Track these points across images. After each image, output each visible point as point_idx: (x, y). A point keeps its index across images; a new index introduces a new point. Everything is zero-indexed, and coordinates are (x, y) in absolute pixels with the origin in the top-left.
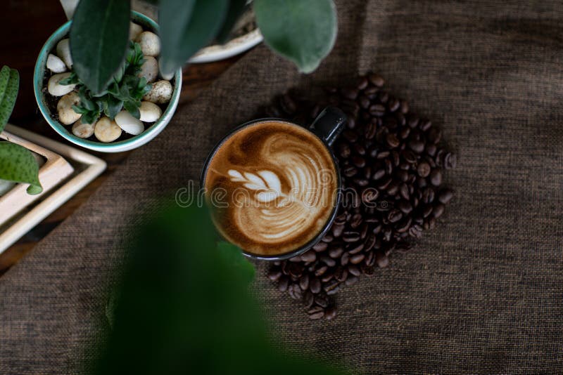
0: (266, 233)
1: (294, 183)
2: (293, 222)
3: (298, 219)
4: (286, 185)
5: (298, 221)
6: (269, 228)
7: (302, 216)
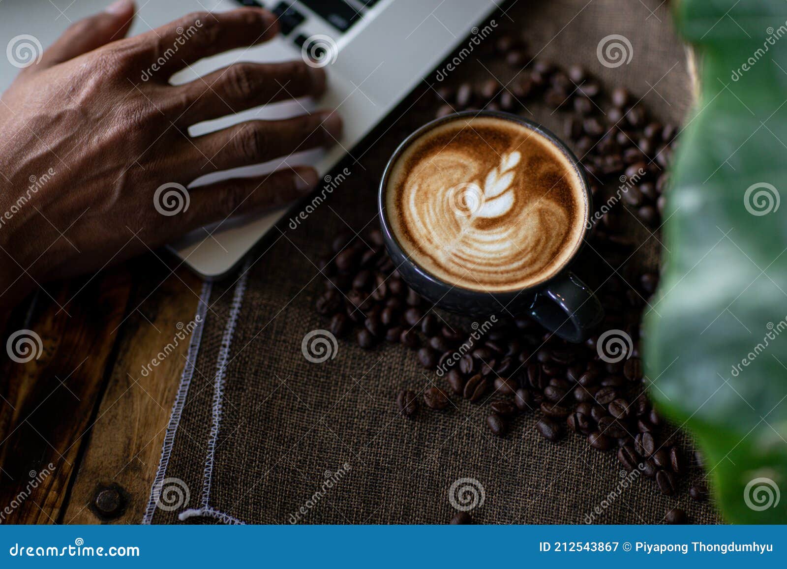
0: (418, 191)
1: (489, 234)
2: (430, 227)
3: (434, 234)
4: (486, 224)
5: (430, 233)
6: (426, 193)
7: (436, 240)
